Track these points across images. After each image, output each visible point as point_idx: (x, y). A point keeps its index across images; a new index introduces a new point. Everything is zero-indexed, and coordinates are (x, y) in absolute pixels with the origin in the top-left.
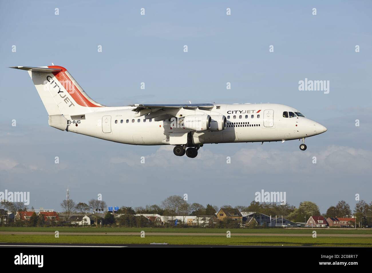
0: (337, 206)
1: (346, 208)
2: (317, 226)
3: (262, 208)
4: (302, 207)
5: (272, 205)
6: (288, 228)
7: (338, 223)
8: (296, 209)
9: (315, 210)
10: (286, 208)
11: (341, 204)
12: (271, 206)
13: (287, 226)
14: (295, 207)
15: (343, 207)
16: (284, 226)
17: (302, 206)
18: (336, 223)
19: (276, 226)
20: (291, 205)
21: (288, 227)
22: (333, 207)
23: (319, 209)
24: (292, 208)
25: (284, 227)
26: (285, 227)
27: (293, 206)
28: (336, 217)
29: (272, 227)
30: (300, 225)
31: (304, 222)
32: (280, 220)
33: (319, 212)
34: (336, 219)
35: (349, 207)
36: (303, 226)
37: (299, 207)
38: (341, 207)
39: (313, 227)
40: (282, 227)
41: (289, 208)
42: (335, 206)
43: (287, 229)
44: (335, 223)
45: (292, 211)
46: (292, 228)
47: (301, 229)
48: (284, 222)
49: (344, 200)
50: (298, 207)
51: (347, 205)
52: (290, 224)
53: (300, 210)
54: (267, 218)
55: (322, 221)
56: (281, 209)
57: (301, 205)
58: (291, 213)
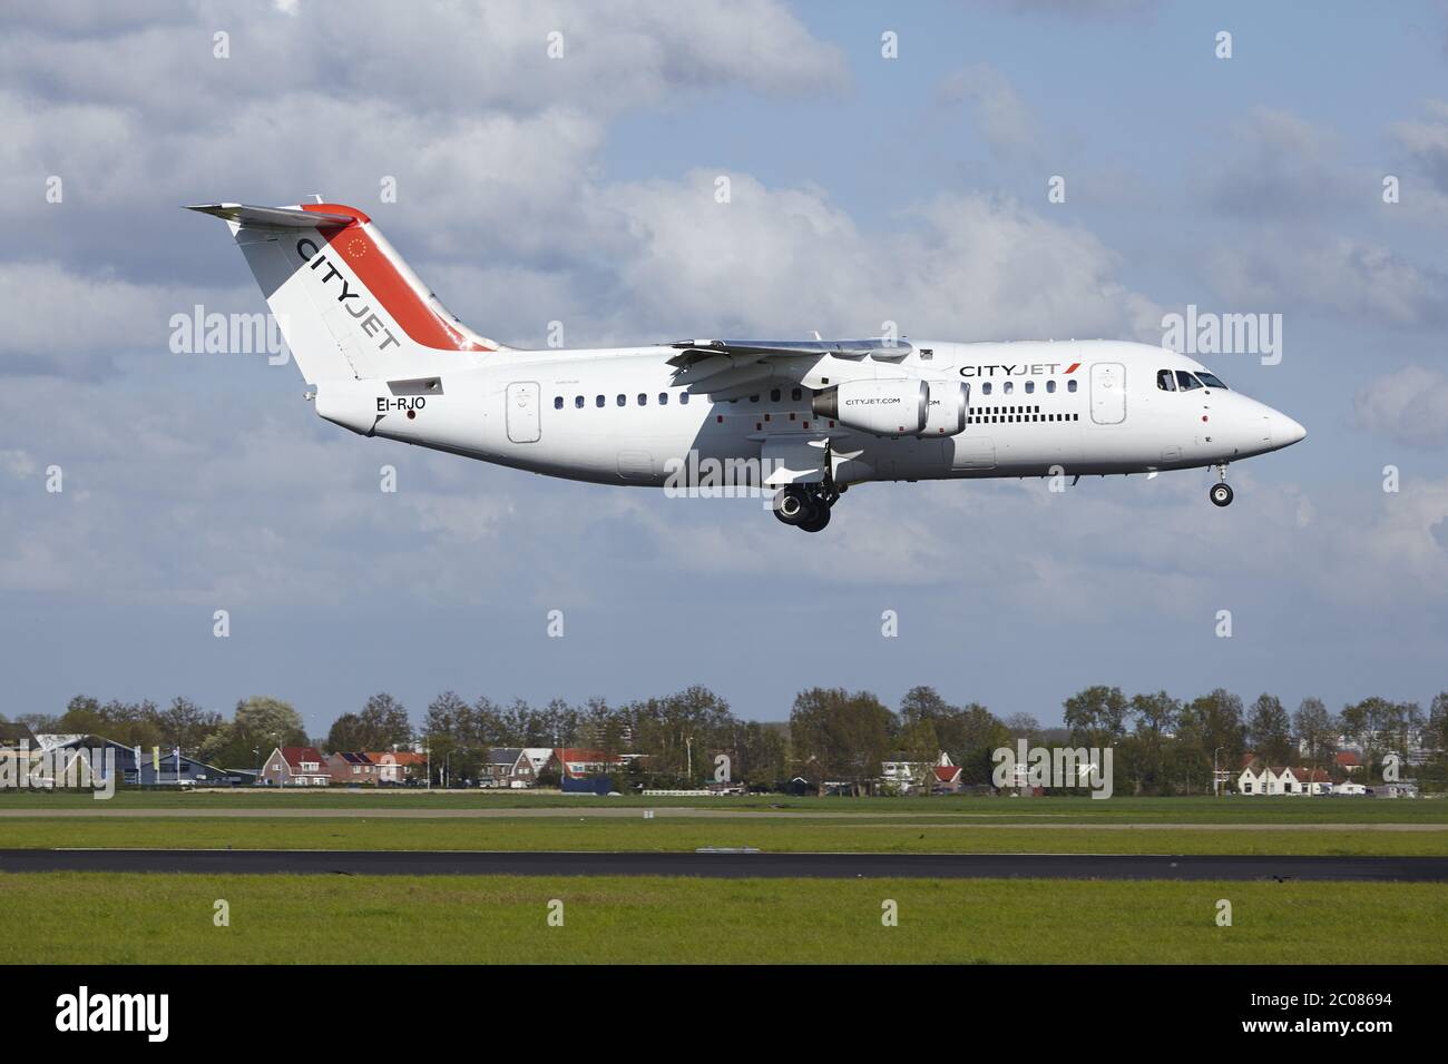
0: (365, 714)
1: (393, 718)
2: (299, 782)
3: (106, 719)
4: (244, 715)
5: (140, 709)
6: (199, 790)
7: (367, 769)
8: (226, 724)
9: (291, 725)
10: (191, 720)
11: (379, 704)
12: (135, 715)
13: (193, 782)
14: (219, 717)
15: (385, 717)
16: (184, 782)
17: (244, 712)
18: (363, 770)
19: (158, 782)
20: (206, 711)
21: (197, 787)
22: (349, 718)
23: (304, 724)
24: (210, 721)
25: (185, 785)
26: (189, 787)
27: (212, 713)
28: (363, 749)
29: (143, 788)
30: (238, 779)
31: (252, 767)
32: (170, 761)
33: (301, 735)
34: (361, 756)
35: (404, 716)
36: (248, 781)
37: (234, 716)
38: (378, 716)
39: (285, 787)
40: (178, 788)
41: (200, 722)
42: (357, 711)
43: (196, 793)
44: (357, 770)
45: (213, 730)
46: (210, 790)
47: (241, 793)
48: (185, 769)
49: (386, 693)
50: (229, 717)
51: (399, 707)
52: (204, 777)
53: (238, 729)
54: (125, 756)
55: (314, 766)
56: (172, 725)
57: (239, 709)
58: (210, 739)
